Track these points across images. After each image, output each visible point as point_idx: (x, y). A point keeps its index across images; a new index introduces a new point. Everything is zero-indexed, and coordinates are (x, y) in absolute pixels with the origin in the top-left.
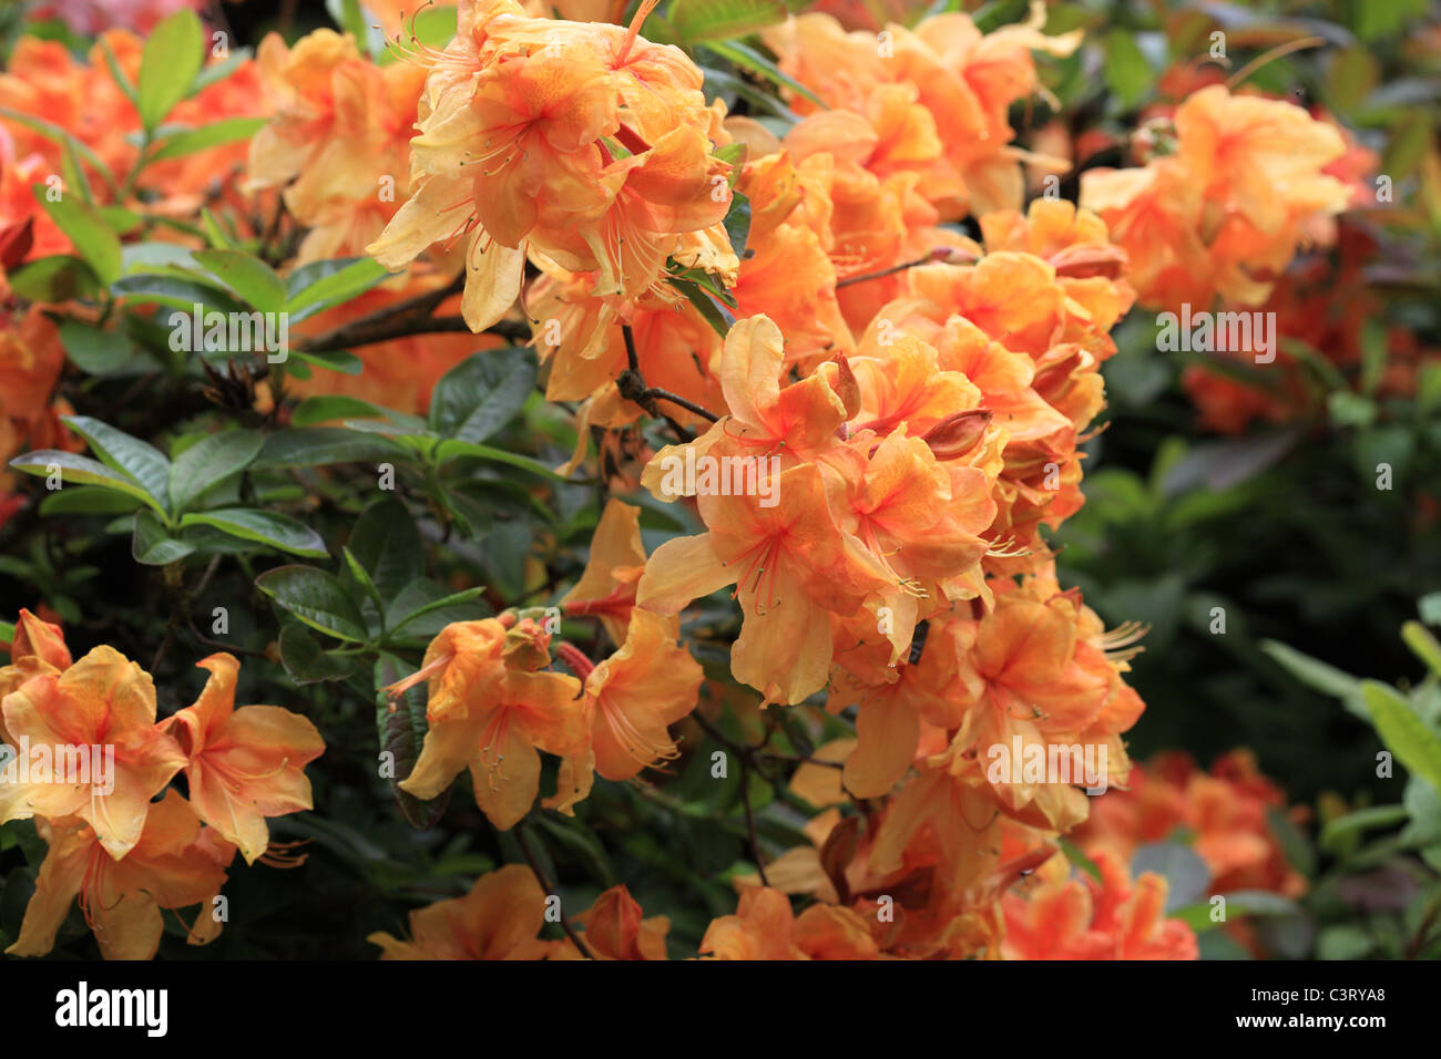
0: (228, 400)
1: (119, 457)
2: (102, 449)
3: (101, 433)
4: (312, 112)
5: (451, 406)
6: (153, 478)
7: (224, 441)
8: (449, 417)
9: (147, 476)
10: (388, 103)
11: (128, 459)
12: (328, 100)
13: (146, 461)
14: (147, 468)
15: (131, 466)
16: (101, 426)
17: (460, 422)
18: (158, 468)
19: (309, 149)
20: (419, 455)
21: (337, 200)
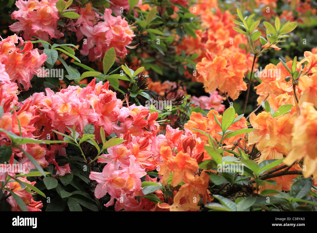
0: (248, 191)
1: (226, 203)
2: (222, 202)
3: (221, 198)
4: (261, 129)
5: (294, 191)
6: (233, 208)
7: (247, 200)
8: (294, 193)
9: (232, 207)
10: (278, 126)
11: (228, 204)
12: (265, 126)
13: (231, 204)
14: (232, 206)
15: (228, 205)
16: (221, 197)
17: (297, 194)
18: (234, 206)
19: (261, 136)
20: (288, 201)
21: (267, 147)
